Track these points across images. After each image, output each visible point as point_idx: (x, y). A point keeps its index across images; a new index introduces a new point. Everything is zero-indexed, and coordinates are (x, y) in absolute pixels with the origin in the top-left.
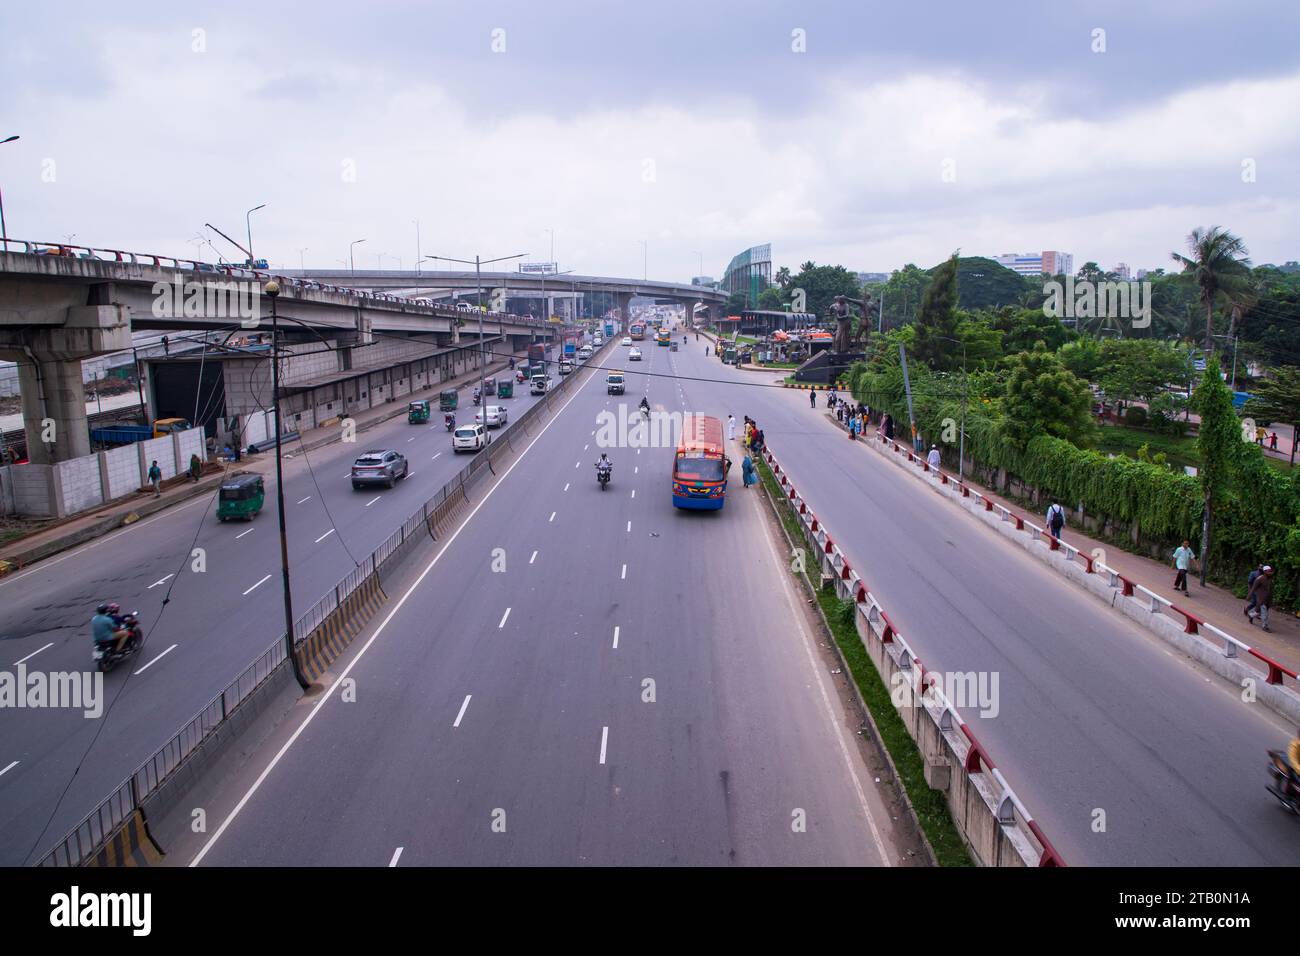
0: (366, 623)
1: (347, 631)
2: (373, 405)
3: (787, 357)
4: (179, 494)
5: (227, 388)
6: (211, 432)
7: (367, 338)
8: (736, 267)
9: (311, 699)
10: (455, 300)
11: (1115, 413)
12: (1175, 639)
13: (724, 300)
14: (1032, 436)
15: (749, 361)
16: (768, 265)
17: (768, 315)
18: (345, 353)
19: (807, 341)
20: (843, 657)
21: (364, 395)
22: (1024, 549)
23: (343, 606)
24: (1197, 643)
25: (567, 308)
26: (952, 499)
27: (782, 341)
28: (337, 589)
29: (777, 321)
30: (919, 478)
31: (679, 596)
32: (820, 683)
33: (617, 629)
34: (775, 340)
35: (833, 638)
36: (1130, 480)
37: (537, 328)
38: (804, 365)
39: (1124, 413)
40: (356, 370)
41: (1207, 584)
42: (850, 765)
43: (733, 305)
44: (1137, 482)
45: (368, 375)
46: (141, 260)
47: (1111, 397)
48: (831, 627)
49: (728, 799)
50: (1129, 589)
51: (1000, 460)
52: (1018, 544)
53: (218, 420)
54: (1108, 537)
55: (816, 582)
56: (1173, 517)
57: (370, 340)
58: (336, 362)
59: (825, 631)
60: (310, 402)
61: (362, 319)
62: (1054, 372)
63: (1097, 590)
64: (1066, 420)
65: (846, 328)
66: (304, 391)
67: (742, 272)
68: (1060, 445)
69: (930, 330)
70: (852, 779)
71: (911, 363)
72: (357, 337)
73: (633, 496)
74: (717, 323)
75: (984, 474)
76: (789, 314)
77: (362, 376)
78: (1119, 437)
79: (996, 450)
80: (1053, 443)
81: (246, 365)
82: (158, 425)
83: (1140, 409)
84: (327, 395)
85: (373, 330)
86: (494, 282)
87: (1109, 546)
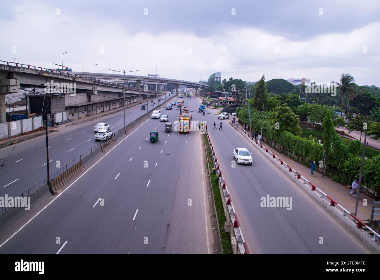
0: (76, 175)
1: (69, 178)
2: (97, 113)
3: (222, 105)
4: (32, 136)
5: (52, 105)
6: (45, 118)
7: (96, 93)
8: (211, 78)
9: (53, 197)
10: (128, 84)
11: (312, 126)
12: (309, 192)
13: (207, 88)
14: (281, 131)
15: (211, 106)
16: (220, 78)
17: (219, 93)
18: (89, 97)
19: (228, 101)
20: (213, 192)
21: (94, 110)
22: (274, 164)
24: (314, 193)
25: (162, 88)
26: (258, 148)
27: (221, 100)
28: (67, 165)
29: (221, 95)
30: (250, 142)
31: (170, 172)
32: (205, 200)
33: (149, 181)
34: (219, 100)
35: (212, 187)
36: (306, 145)
37: (150, 93)
38: (225, 108)
39: (315, 126)
40: (92, 102)
41: (324, 176)
42: (206, 224)
43: (209, 89)
44: (308, 146)
45: (96, 104)
46: (24, 66)
47: (311, 121)
48: (212, 184)
49: (168, 232)
50: (299, 177)
51: (273, 137)
52: (273, 162)
53: (48, 115)
54: (300, 162)
55: (211, 169)
56: (317, 156)
57: (97, 94)
58: (86, 100)
59: (210, 185)
60: (77, 111)
61: (94, 87)
62: (289, 113)
63: (291, 177)
64: (292, 127)
65: (238, 97)
66: (75, 107)
67: (213, 79)
68: (289, 134)
69: (258, 99)
70: (206, 228)
71: (252, 108)
72: (92, 93)
73: (165, 143)
74: (204, 94)
75: (269, 141)
76: (224, 93)
77: (94, 104)
78: (313, 133)
79: (272, 135)
80: (287, 133)
81: (57, 99)
82: (30, 115)
83: (319, 125)
84: (83, 109)
85: (98, 91)
86: (139, 79)
87: (300, 164)
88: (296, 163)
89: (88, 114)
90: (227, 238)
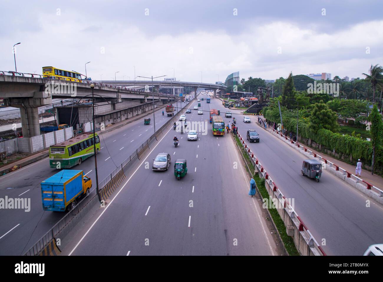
0: (120, 184)
1: (114, 187)
2: (122, 120)
3: (244, 105)
5: (79, 115)
6: (75, 128)
7: (120, 101)
8: (229, 79)
10: (146, 89)
11: (345, 122)
12: (364, 191)
13: (225, 89)
14: (319, 129)
15: (233, 107)
16: (238, 78)
17: (238, 93)
18: (113, 105)
19: (250, 101)
20: (261, 196)
21: (119, 117)
23: (113, 179)
24: (371, 192)
25: (179, 91)
26: (294, 148)
27: (243, 101)
28: (111, 174)
29: (242, 95)
30: (284, 142)
31: (212, 177)
32: (254, 203)
33: (193, 187)
34: (241, 100)
36: (349, 142)
37: (170, 97)
38: (249, 108)
39: (347, 122)
40: (117, 110)
41: (374, 174)
42: (264, 228)
43: (228, 90)
44: (351, 143)
45: (120, 111)
47: (343, 117)
49: (227, 238)
50: (349, 175)
51: (309, 136)
53: (77, 125)
54: (343, 160)
55: (253, 172)
56: (363, 153)
57: (121, 101)
58: (111, 108)
60: (103, 119)
61: (118, 95)
62: (326, 109)
63: (339, 176)
64: (330, 124)
65: (262, 97)
66: (102, 116)
67: (231, 80)
68: (327, 132)
69: (286, 97)
70: (264, 233)
71: (282, 107)
72: (117, 100)
73: (198, 147)
74: (223, 95)
75: (304, 140)
76: (245, 93)
77: (118, 112)
78: (346, 129)
79: (308, 133)
80: (325, 131)
81: (85, 109)
82: (60, 126)
83: (352, 121)
84: (109, 117)
85: (122, 98)
86: (157, 84)
87: (343, 162)
88: (339, 161)
89: (114, 122)
90: (289, 242)
